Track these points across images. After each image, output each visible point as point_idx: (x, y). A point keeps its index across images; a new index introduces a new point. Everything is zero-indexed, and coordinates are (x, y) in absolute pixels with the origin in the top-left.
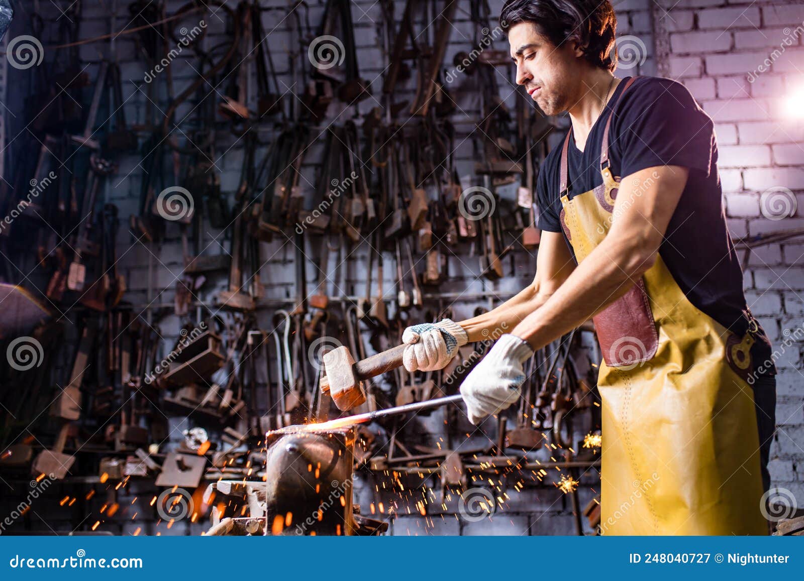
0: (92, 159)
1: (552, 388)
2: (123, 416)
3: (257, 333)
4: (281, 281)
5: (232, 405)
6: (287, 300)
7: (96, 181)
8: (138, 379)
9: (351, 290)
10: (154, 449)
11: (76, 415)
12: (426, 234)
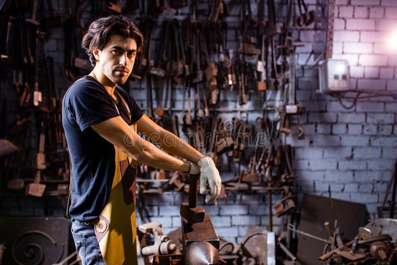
0: (38, 32)
1: (266, 156)
2: (66, 164)
4: (138, 98)
7: (40, 43)
9: (173, 105)
11: (44, 167)
12: (214, 85)
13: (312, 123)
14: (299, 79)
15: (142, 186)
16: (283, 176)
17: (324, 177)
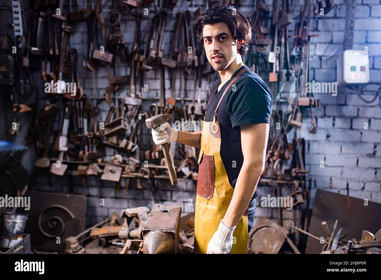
0: (63, 26)
1: (275, 148)
2: (86, 148)
3: (143, 115)
4: (155, 88)
5: (133, 147)
6: (156, 98)
7: (66, 36)
8: (91, 133)
9: (186, 95)
10: (100, 160)
11: (66, 149)
13: (329, 117)
14: (316, 71)
15: (153, 172)
16: (294, 170)
17: (342, 173)
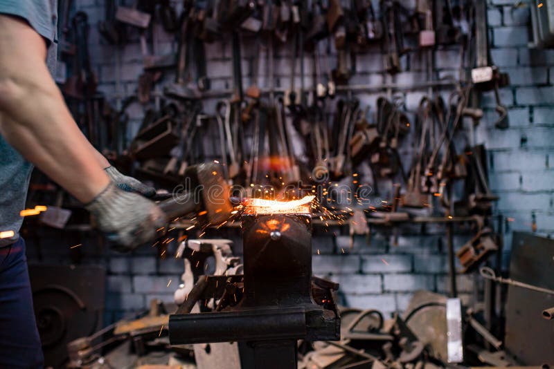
1: (438, 161)
3: (204, 117)
6: (226, 92)
9: (277, 83)
12: (341, 37)
13: (522, 107)
14: (495, 30)
16: (472, 197)
